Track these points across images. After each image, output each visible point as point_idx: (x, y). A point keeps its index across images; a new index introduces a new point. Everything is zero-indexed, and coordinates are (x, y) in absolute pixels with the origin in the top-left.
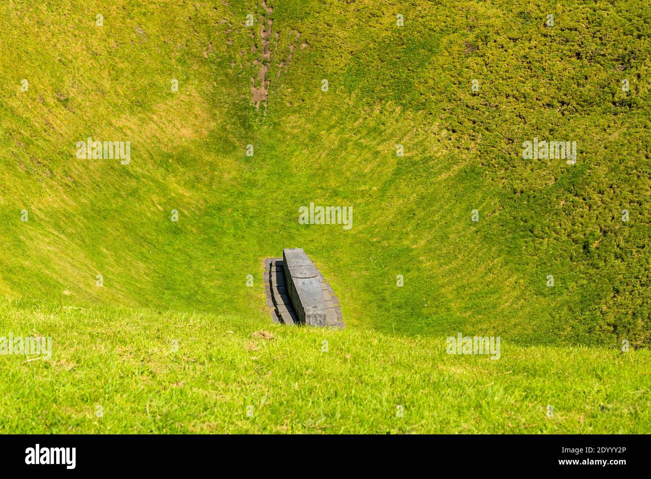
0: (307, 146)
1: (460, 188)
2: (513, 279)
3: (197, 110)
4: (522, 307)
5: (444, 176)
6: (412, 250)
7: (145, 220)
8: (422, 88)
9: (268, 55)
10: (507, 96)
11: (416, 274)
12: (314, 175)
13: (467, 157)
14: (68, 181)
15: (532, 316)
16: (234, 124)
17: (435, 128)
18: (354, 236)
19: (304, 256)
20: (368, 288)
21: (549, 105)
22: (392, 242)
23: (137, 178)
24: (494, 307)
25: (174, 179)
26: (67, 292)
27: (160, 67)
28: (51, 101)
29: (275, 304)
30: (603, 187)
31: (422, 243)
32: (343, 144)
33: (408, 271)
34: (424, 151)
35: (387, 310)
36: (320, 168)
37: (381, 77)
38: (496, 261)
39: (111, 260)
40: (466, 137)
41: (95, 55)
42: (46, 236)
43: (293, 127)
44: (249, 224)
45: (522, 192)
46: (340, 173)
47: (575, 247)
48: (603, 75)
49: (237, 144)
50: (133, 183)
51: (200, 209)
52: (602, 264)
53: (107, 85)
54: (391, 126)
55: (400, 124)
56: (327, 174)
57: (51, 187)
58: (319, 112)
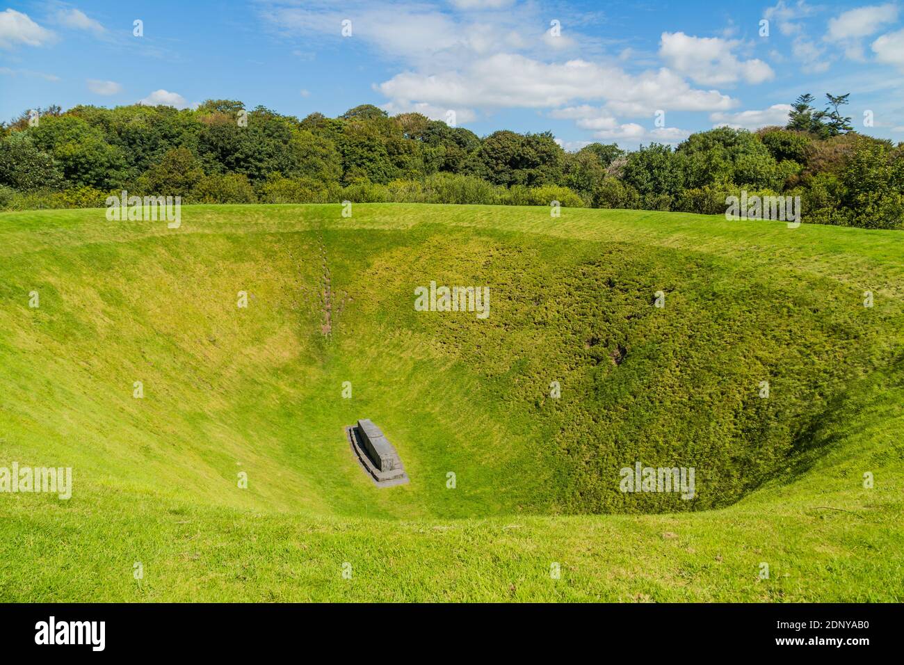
0: (358, 357)
1: (454, 375)
2: (498, 426)
3: (291, 340)
4: (507, 443)
5: (443, 369)
6: (433, 414)
7: (270, 410)
8: (422, 320)
9: (329, 306)
10: (473, 322)
11: (438, 428)
12: (365, 374)
13: (455, 358)
14: (222, 390)
15: (514, 448)
16: (314, 347)
17: (433, 342)
18: (395, 408)
19: (371, 423)
20: (411, 439)
21: (498, 326)
22: (419, 410)
23: (261, 384)
24: (490, 443)
25: (282, 383)
26: (238, 464)
27: (267, 316)
28: (205, 342)
29: (358, 455)
30: (540, 370)
31: (438, 409)
32: (380, 355)
33: (432, 426)
34: (428, 356)
35: (425, 451)
36: (368, 369)
37: (398, 315)
38: (484, 417)
39: (256, 438)
40: (452, 346)
41: (228, 312)
42: (218, 428)
43: (348, 347)
44: (331, 406)
45: (491, 376)
46: (380, 371)
47: (530, 405)
48: (526, 308)
49: (317, 358)
50: (260, 388)
51: (300, 400)
52: (549, 414)
53: (237, 329)
54: (407, 342)
55: (412, 341)
56: (373, 373)
57: (213, 396)
58: (363, 337)
